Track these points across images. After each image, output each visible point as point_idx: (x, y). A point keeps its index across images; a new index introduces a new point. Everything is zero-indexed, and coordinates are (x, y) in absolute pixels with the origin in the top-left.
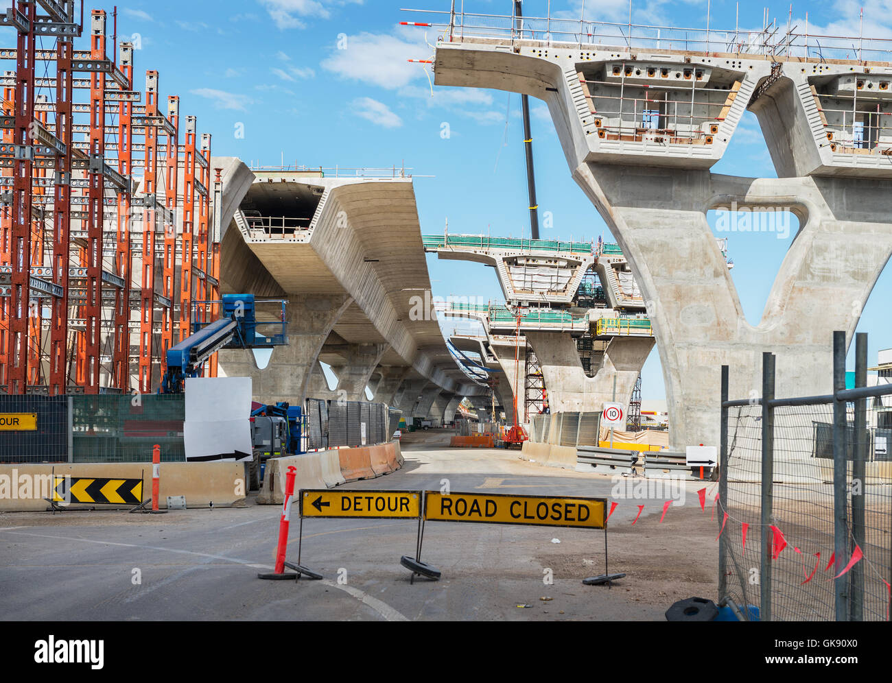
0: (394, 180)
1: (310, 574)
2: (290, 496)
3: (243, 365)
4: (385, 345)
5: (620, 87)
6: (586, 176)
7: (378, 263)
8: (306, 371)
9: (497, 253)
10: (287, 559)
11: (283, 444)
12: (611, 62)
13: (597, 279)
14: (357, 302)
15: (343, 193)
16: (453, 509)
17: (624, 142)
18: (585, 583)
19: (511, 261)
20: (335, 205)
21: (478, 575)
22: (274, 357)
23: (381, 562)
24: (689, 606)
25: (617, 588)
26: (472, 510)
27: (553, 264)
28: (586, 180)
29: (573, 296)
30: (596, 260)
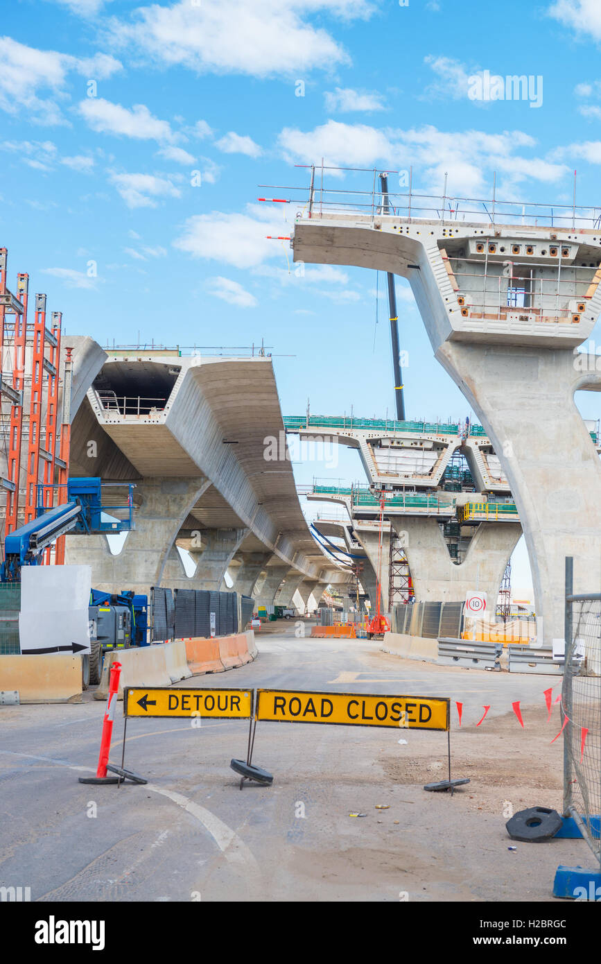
0: (253, 360)
1: (134, 779)
2: (114, 694)
3: (95, 551)
4: (245, 530)
5: (484, 264)
6: (449, 356)
7: (238, 444)
8: (161, 557)
9: (361, 436)
10: (111, 762)
11: (127, 636)
12: (474, 238)
13: (465, 462)
14: (215, 485)
15: (201, 373)
16: (286, 708)
17: (487, 320)
18: (427, 789)
19: (375, 443)
20: (192, 384)
21: (313, 780)
22: (129, 542)
23: (214, 764)
24: (531, 817)
25: (461, 795)
26: (307, 710)
27: (418, 446)
28: (449, 359)
29: (439, 479)
30: (463, 443)
